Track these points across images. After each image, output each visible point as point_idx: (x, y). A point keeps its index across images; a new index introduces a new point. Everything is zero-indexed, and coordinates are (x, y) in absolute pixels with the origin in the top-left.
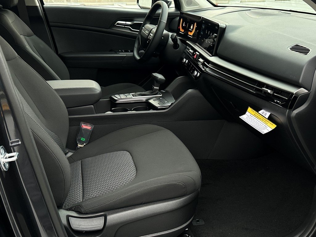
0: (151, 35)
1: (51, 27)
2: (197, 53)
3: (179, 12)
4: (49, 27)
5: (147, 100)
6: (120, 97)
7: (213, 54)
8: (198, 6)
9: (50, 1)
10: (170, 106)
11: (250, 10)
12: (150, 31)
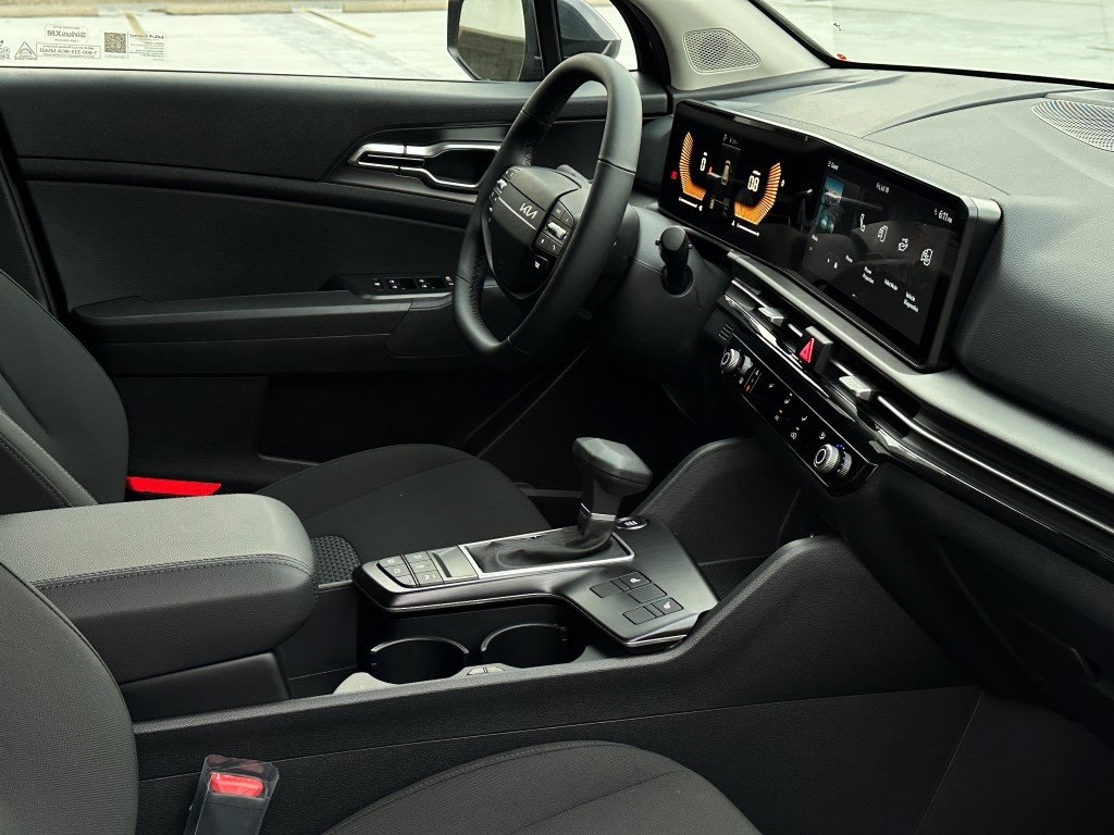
0: (553, 232)
1: (31, 183)
2: (811, 330)
3: (665, 96)
4: (20, 179)
5: (561, 590)
6: (412, 573)
7: (934, 357)
8: (753, 67)
9: (20, 51)
10: (690, 632)
11: (1043, 96)
12: (546, 206)
